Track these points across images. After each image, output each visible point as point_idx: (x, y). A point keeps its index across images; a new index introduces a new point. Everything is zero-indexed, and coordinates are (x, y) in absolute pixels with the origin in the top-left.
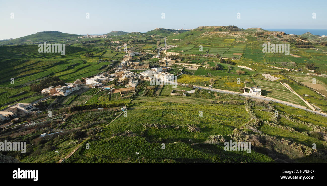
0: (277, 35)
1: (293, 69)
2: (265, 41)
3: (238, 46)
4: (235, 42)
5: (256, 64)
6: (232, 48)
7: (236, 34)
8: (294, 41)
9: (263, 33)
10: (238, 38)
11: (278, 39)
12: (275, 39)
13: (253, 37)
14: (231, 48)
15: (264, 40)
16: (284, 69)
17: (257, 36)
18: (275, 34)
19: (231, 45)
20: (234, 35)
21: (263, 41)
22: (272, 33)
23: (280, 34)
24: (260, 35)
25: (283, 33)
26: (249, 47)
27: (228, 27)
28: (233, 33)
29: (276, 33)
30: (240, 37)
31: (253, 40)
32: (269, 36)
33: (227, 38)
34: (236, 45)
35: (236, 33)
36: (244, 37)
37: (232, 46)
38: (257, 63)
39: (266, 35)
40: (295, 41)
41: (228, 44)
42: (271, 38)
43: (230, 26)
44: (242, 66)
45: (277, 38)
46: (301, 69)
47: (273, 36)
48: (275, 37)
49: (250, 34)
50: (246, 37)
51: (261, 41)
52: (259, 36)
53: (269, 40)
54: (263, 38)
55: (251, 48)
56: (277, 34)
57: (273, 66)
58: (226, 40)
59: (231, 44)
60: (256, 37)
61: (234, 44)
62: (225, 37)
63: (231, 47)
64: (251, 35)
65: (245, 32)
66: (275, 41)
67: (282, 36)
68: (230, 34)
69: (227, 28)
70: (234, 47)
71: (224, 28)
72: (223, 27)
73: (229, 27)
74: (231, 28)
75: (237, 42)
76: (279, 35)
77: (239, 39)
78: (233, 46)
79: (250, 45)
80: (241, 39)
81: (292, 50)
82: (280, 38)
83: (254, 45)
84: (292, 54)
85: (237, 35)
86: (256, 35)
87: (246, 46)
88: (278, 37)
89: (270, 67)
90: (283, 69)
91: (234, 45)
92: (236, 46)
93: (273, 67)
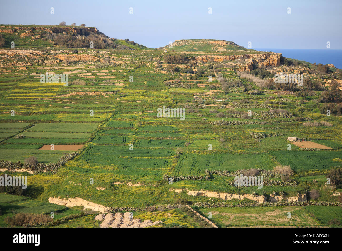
0: (253, 67)
1: (277, 194)
2: (201, 91)
3: (76, 113)
4: (67, 96)
5: (130, 184)
6: (48, 121)
7: (75, 63)
8: (317, 88)
9: (194, 59)
10: (81, 79)
11: (257, 80)
12: (243, 82)
13: (151, 75)
14: (39, 121)
15: (197, 87)
16: (242, 198)
17: (168, 70)
18: (244, 62)
19: (42, 110)
20: (69, 64)
21: (192, 91)
22: (231, 59)
23: (263, 60)
24: (181, 66)
25: (274, 58)
26: (128, 115)
27: (48, 30)
28: (62, 57)
29: (248, 57)
30: (94, 74)
31: (148, 88)
32: (220, 68)
33: (33, 77)
34: (67, 109)
35: (74, 57)
36: (112, 74)
37: (46, 113)
38: (133, 182)
39: (207, 65)
40: (320, 90)
41: (30, 106)
42: (228, 76)
43: (63, 24)
44: (67, 198)
45: (250, 76)
46: (313, 191)
47: (235, 69)
48: (243, 76)
49: (138, 62)
50: (119, 76)
51: (184, 91)
52: (177, 70)
53: (217, 85)
54: (191, 78)
55: (135, 118)
56: (250, 61)
57: (195, 189)
58: (25, 88)
59: (47, 106)
60: (163, 72)
61: (60, 102)
62: (22, 71)
63: (40, 117)
64: (145, 65)
65: (117, 54)
66: (242, 88)
67: (272, 71)
68: (47, 59)
69: (47, 36)
70: (60, 116)
71: (28, 33)
72: (23, 28)
73: (57, 30)
74: (64, 35)
75: (73, 94)
76: (260, 65)
77: (88, 82)
78: (51, 112)
79: (131, 108)
80: (97, 82)
81: (304, 124)
82: (263, 76)
83: (151, 106)
84: (295, 138)
85: (83, 67)
86: (165, 65)
87: (116, 113)
88: (256, 74)
89: (184, 193)
90: (236, 196)
91: (60, 109)
92: (68, 112)
93: (197, 192)
